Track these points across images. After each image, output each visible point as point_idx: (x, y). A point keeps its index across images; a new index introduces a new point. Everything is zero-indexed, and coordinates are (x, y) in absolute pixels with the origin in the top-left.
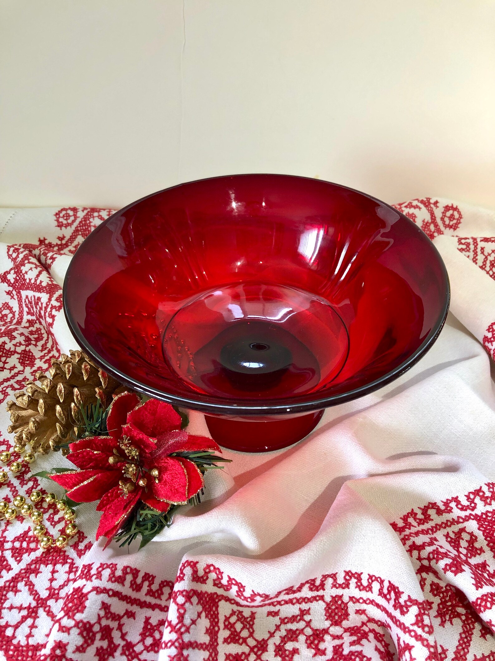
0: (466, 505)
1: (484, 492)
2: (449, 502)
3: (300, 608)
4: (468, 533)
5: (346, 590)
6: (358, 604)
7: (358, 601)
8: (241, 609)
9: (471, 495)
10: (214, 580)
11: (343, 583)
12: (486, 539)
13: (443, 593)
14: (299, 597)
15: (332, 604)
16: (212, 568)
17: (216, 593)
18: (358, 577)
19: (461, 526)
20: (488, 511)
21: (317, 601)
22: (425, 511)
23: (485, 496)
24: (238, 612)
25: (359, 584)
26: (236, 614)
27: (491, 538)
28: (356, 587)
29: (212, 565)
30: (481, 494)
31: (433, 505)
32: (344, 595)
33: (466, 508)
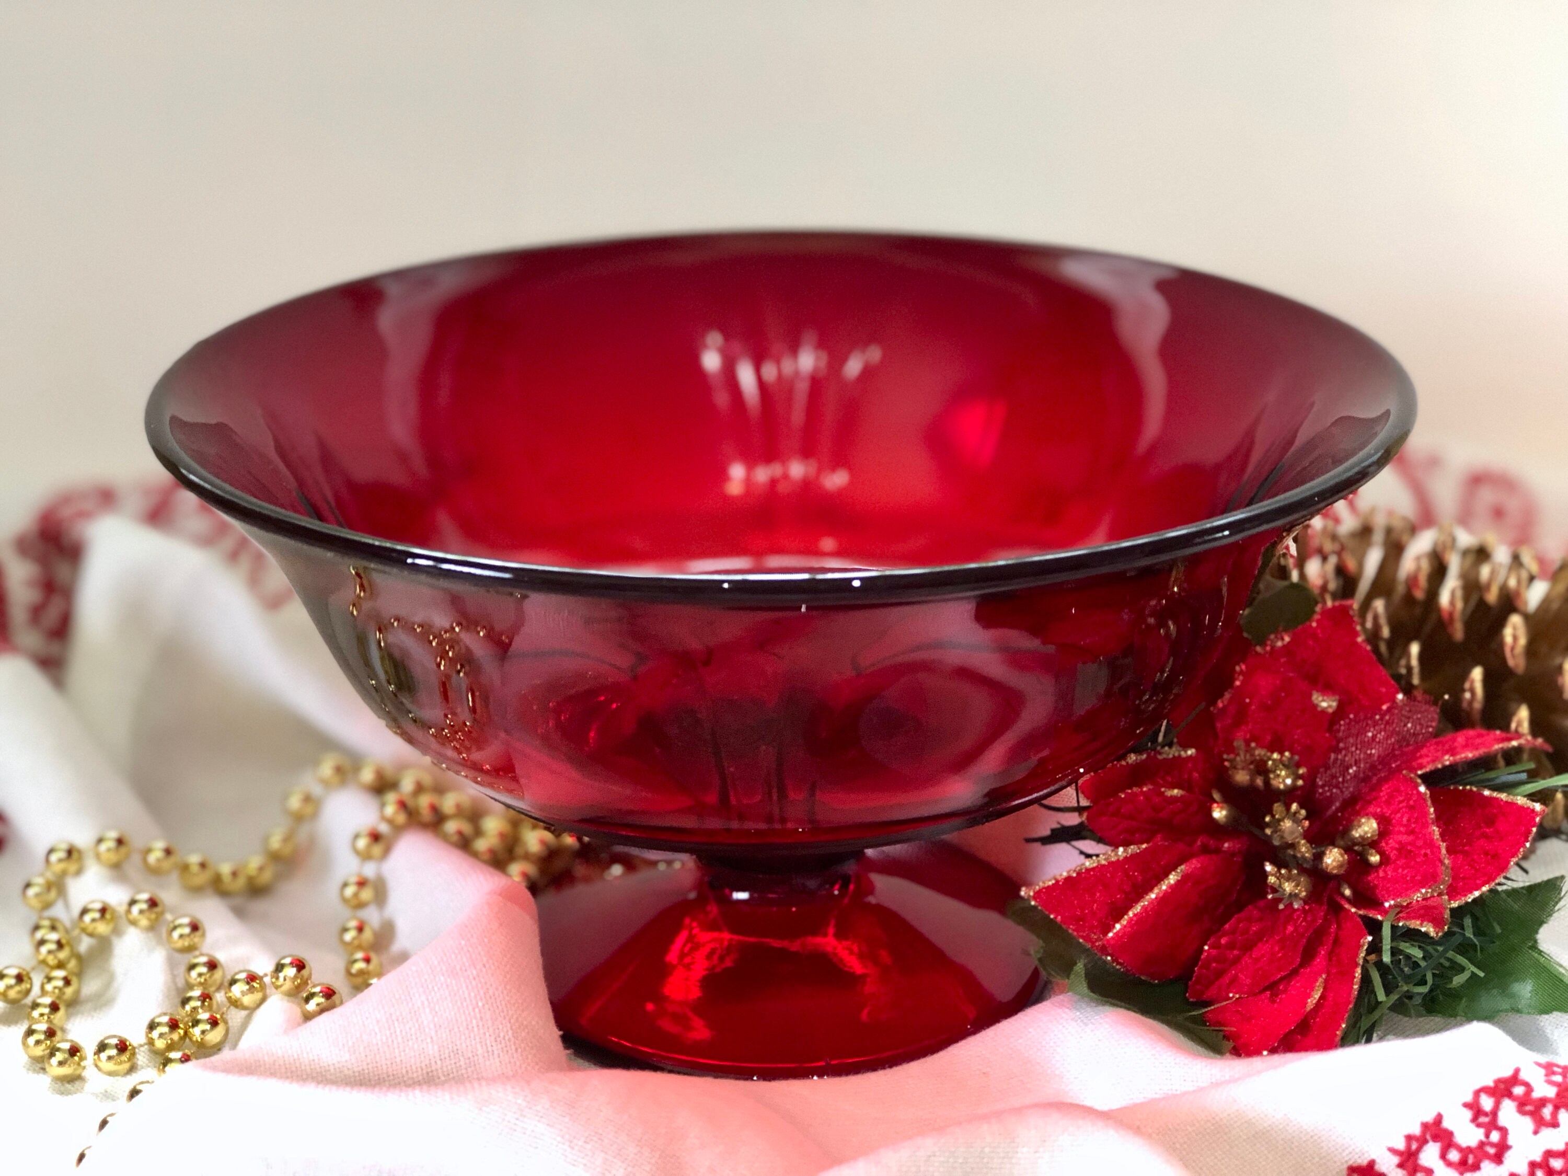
0: (1474, 1143)
1: (1527, 1085)
2: (1414, 1146)
9: (1484, 1097)
20: (1549, 1154)
23: (1536, 1095)
30: (1518, 1090)
33: (1475, 1157)
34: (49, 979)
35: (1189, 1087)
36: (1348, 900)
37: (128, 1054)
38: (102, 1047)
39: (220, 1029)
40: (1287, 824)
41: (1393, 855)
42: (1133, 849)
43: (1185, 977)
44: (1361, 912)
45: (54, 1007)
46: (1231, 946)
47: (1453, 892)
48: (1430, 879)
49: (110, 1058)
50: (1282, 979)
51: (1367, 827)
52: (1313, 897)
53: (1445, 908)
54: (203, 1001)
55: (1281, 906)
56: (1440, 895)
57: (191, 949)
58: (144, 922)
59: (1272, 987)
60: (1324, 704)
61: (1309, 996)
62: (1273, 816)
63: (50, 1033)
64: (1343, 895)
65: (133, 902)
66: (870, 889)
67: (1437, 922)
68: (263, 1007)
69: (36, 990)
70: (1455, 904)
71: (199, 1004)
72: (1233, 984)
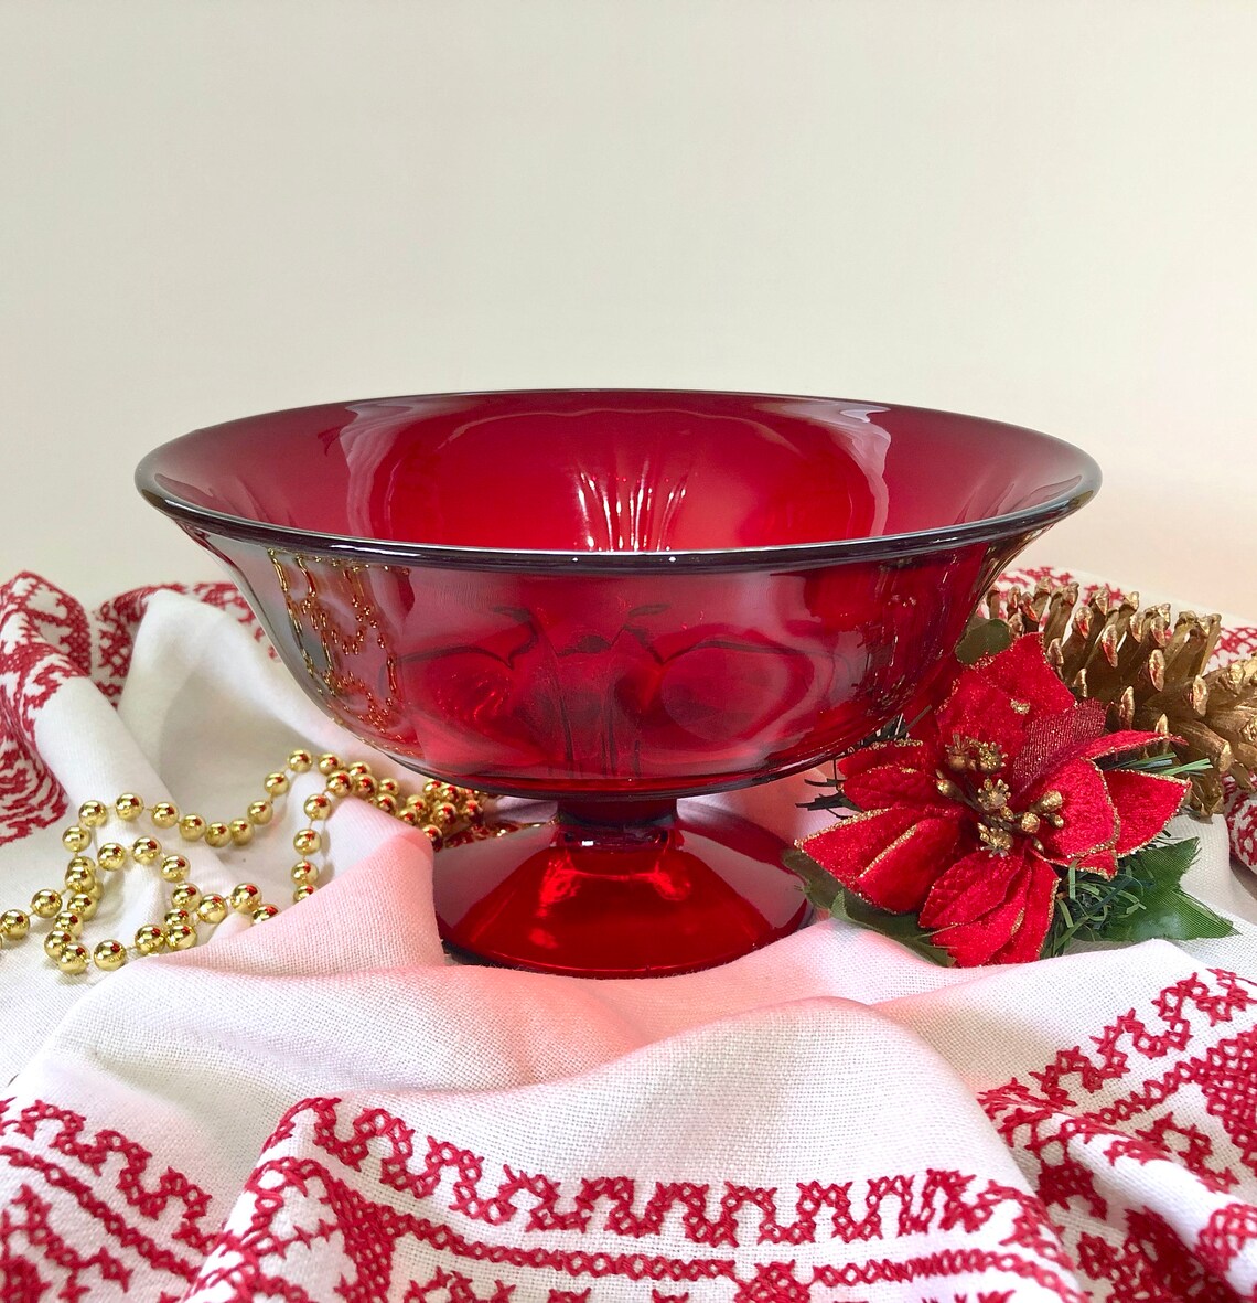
0: (1161, 1033)
1: (1204, 986)
2: (1112, 1035)
3: (654, 1292)
4: (1181, 1131)
5: (806, 1245)
6: (841, 1287)
7: (840, 1277)
8: (465, 1266)
9: (1169, 996)
10: (385, 1162)
11: (795, 1225)
12: (1235, 1142)
13: (1118, 1266)
14: (654, 1255)
15: (758, 1285)
16: (380, 1121)
17: (389, 1209)
18: (838, 1197)
19: (1158, 1112)
20: (1224, 1042)
21: (712, 1275)
22: (1049, 1079)
23: (1210, 995)
24: (454, 1279)
25: (842, 1221)
26: (449, 1285)
27: (1249, 1134)
28: (834, 1235)
29: (382, 1112)
30: (1197, 991)
31: (1071, 1059)
32: (798, 1264)
33: (1162, 1044)
34: (74, 900)
35: (927, 988)
36: (1040, 852)
37: (119, 954)
38: (100, 948)
39: (191, 937)
40: (994, 795)
41: (1073, 820)
42: (878, 812)
43: (916, 910)
44: (1052, 861)
45: (73, 920)
46: (951, 887)
47: (1120, 847)
48: (1103, 836)
49: (105, 957)
50: (992, 910)
51: (1054, 799)
52: (1014, 850)
53: (1114, 859)
54: (181, 918)
55: (991, 856)
56: (1110, 849)
57: (178, 879)
58: (146, 860)
59: (983, 918)
60: (1020, 709)
61: (1013, 924)
62: (984, 789)
63: (66, 939)
64: (1036, 849)
65: (137, 845)
66: (681, 841)
67: (1110, 869)
68: (224, 921)
69: (64, 907)
70: (1121, 856)
71: (178, 919)
72: (954, 916)
